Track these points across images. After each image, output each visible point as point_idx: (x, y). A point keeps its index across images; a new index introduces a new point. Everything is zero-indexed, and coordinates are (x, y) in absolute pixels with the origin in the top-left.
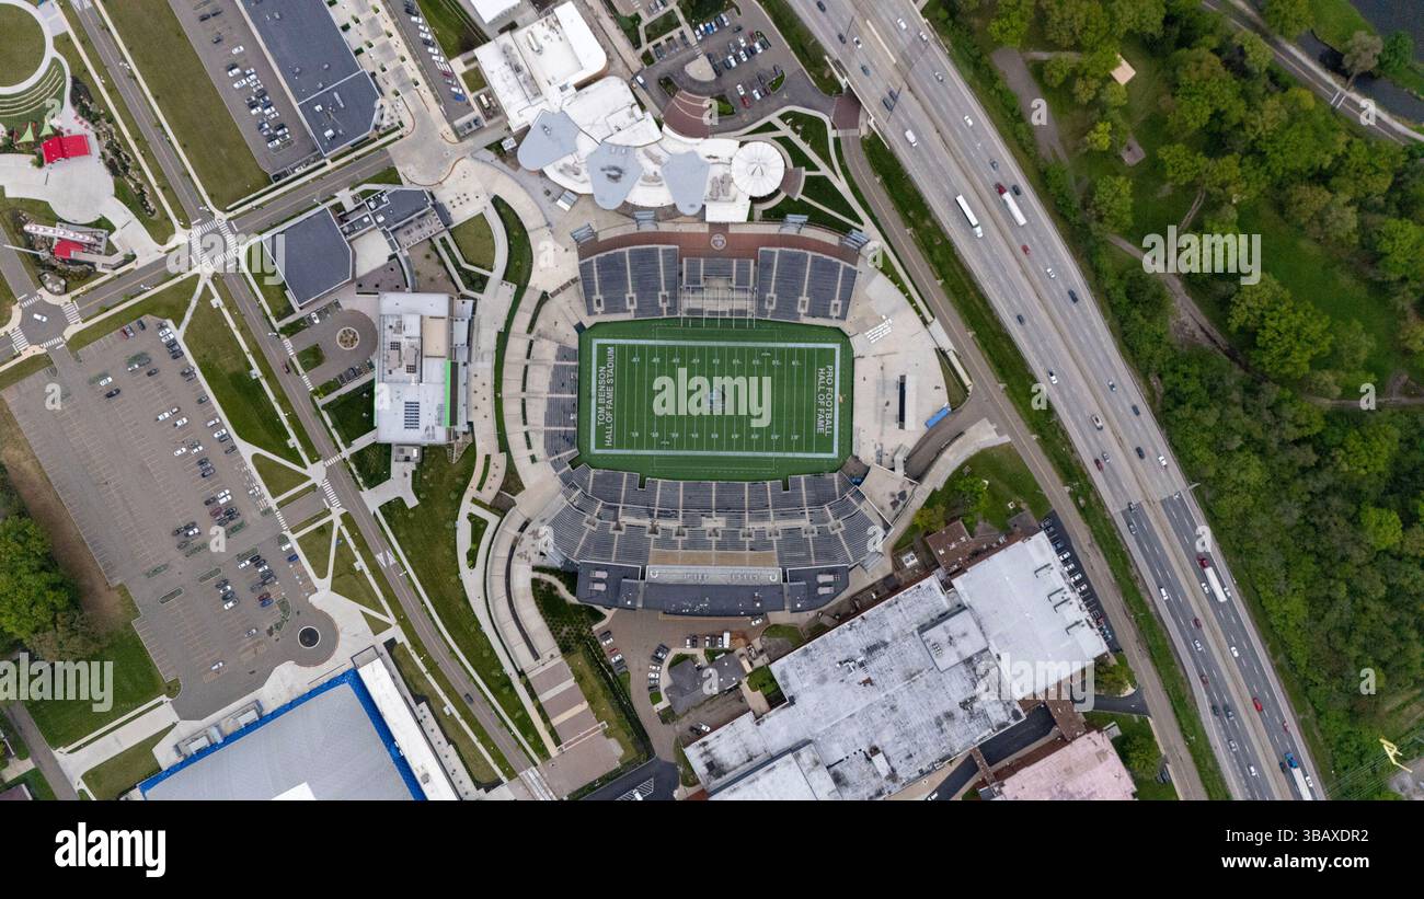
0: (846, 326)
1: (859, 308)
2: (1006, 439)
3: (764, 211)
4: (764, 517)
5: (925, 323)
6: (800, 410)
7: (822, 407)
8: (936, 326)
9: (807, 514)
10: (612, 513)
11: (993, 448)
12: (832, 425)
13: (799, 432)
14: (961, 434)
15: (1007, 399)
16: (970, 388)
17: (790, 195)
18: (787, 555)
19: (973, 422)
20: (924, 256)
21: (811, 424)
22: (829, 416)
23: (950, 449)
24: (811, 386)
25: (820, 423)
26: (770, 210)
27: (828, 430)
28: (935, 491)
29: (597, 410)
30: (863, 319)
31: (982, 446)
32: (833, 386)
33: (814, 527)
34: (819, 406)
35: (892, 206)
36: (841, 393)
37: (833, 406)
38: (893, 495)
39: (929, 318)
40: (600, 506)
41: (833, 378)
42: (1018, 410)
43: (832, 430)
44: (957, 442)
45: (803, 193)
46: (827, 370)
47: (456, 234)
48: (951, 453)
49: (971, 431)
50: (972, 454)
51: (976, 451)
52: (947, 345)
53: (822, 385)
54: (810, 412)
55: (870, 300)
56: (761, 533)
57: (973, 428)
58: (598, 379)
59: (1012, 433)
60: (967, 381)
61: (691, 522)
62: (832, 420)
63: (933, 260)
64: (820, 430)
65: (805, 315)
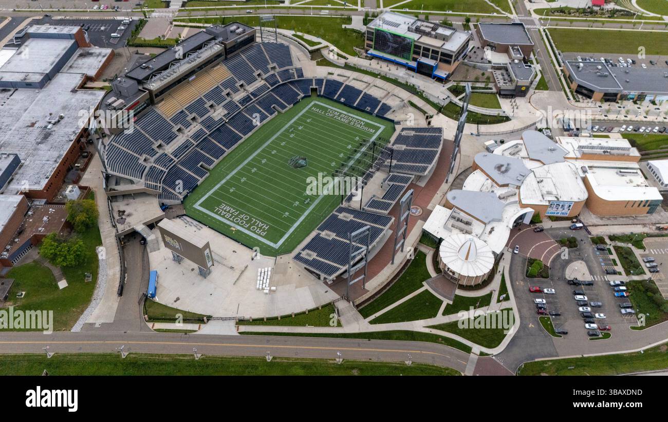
0: (288, 258)
1: (296, 275)
2: (77, 328)
3: (425, 255)
4: (196, 136)
5: (241, 322)
6: (249, 201)
7: (238, 214)
8: (230, 330)
9: (173, 157)
10: (271, 82)
11: (82, 312)
12: (220, 215)
13: (234, 194)
14: (121, 293)
15: (109, 351)
16: (150, 325)
17: (429, 280)
18: (158, 122)
19: (120, 311)
20: (306, 359)
21: (232, 202)
22: (228, 215)
23: (118, 276)
24: (260, 215)
25: (228, 209)
26: (425, 259)
27: (218, 211)
28: (100, 244)
29: (338, 112)
30: (284, 273)
31: (93, 303)
32: (248, 229)
33: (160, 152)
34: (241, 213)
35: (374, 360)
36: (238, 231)
37: (233, 222)
38: (129, 215)
39: (243, 328)
40: (280, 80)
41: (254, 232)
42: (87, 355)
43: (216, 213)
44: (117, 284)
45: (427, 290)
46: (264, 231)
47: (492, 96)
48: (114, 275)
49: (114, 302)
50: (96, 292)
51: (95, 296)
52: (207, 329)
53: (256, 222)
54: (243, 206)
55: (296, 287)
56: (188, 125)
57: (116, 306)
58: (357, 119)
59: (77, 336)
60: (159, 326)
61: (230, 106)
62: (223, 216)
63: (296, 364)
64: (223, 206)
65: (319, 234)
